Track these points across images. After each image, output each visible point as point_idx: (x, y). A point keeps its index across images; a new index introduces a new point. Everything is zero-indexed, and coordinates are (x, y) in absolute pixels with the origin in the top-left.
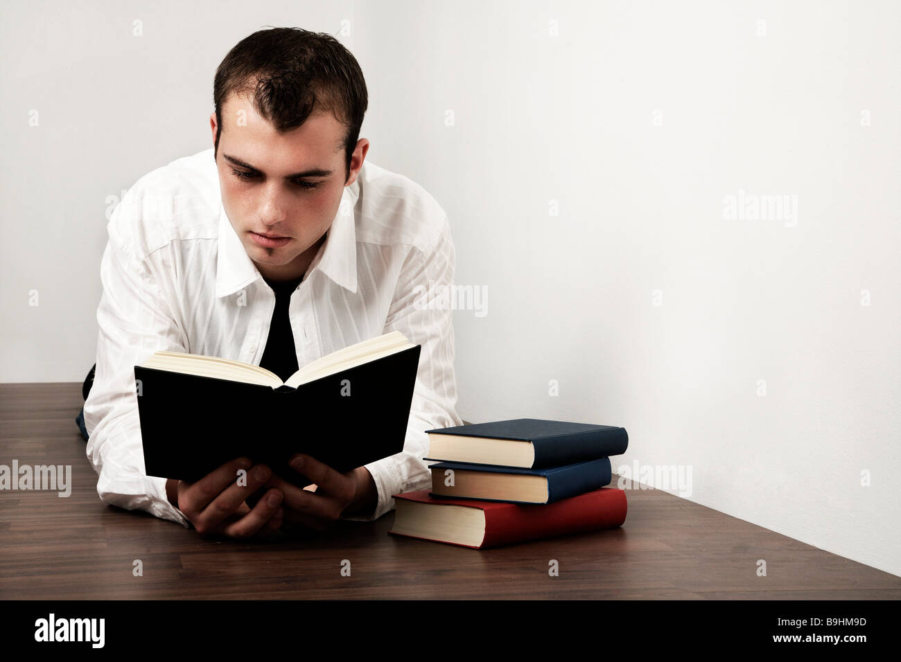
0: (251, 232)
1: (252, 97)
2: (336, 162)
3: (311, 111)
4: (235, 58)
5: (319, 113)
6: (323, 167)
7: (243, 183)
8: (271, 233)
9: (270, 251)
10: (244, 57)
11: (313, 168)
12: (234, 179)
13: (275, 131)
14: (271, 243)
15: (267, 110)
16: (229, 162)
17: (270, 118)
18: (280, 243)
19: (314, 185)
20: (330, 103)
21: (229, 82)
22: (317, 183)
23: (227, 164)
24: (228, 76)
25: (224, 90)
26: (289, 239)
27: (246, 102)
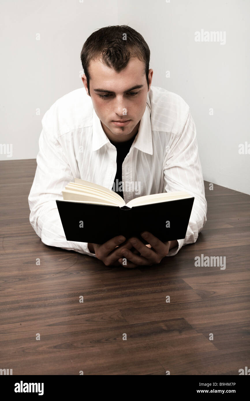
0: (113, 121)
1: (101, 60)
2: (143, 81)
3: (129, 59)
4: (88, 46)
5: (133, 59)
6: (139, 84)
7: (105, 101)
8: (122, 120)
9: (122, 128)
10: (92, 44)
11: (135, 85)
12: (100, 100)
13: (115, 72)
14: (122, 124)
15: (110, 63)
16: (97, 92)
17: (112, 67)
18: (126, 123)
19: (136, 93)
20: (136, 53)
21: (88, 57)
22: (138, 92)
23: (96, 93)
24: (87, 55)
25: (87, 61)
26: (130, 120)
27: (99, 62)
